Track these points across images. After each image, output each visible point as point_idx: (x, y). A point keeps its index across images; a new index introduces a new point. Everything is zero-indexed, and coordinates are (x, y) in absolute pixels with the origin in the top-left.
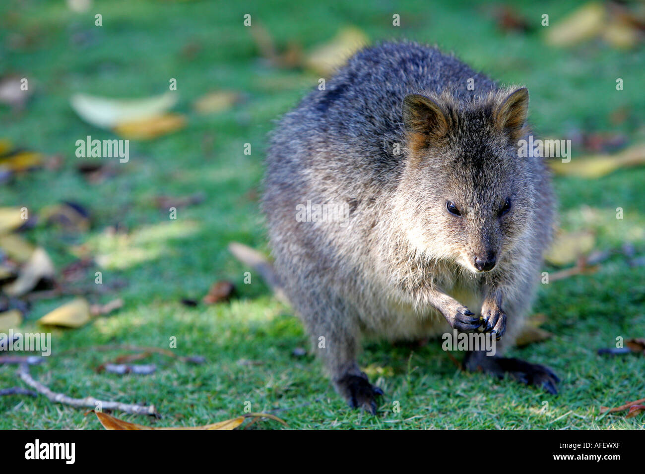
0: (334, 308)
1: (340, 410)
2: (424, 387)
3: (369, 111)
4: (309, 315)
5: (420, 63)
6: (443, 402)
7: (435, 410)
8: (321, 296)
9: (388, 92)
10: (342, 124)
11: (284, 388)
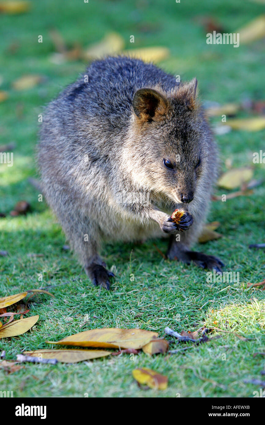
0: (83, 223)
1: (88, 287)
2: (141, 271)
3: (100, 100)
4: (68, 228)
5: (131, 69)
6: (152, 281)
7: (146, 286)
8: (74, 216)
9: (111, 88)
10: (83, 108)
11: (54, 272)
